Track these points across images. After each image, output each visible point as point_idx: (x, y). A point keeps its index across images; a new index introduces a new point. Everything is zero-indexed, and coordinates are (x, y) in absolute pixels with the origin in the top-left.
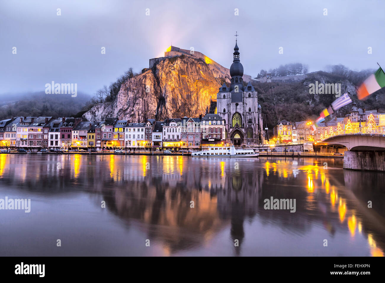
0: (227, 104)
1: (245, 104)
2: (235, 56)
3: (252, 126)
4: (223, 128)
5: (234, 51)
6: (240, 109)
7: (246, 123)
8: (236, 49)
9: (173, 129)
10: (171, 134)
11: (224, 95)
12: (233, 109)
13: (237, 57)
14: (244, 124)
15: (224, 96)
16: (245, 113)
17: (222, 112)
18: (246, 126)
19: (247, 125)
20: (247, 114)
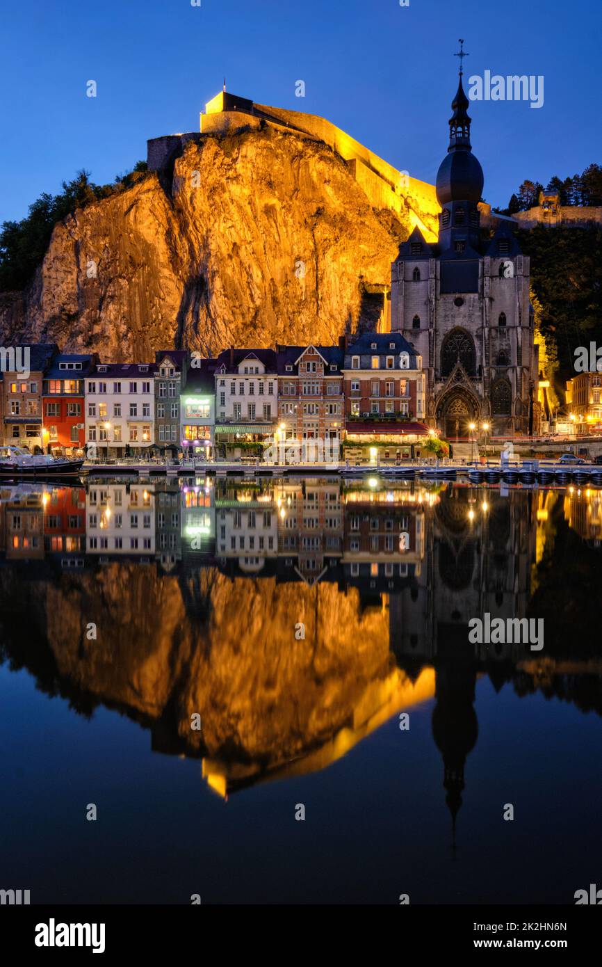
0: (425, 299)
1: (487, 300)
2: (453, 129)
3: (510, 374)
4: (420, 380)
5: (450, 114)
6: (470, 316)
7: (488, 363)
8: (460, 104)
9: (252, 384)
10: (245, 401)
11: (416, 269)
12: (446, 316)
13: (456, 132)
14: (481, 367)
15: (414, 274)
16: (486, 330)
17: (410, 326)
18: (489, 374)
19: (493, 373)
20: (493, 333)
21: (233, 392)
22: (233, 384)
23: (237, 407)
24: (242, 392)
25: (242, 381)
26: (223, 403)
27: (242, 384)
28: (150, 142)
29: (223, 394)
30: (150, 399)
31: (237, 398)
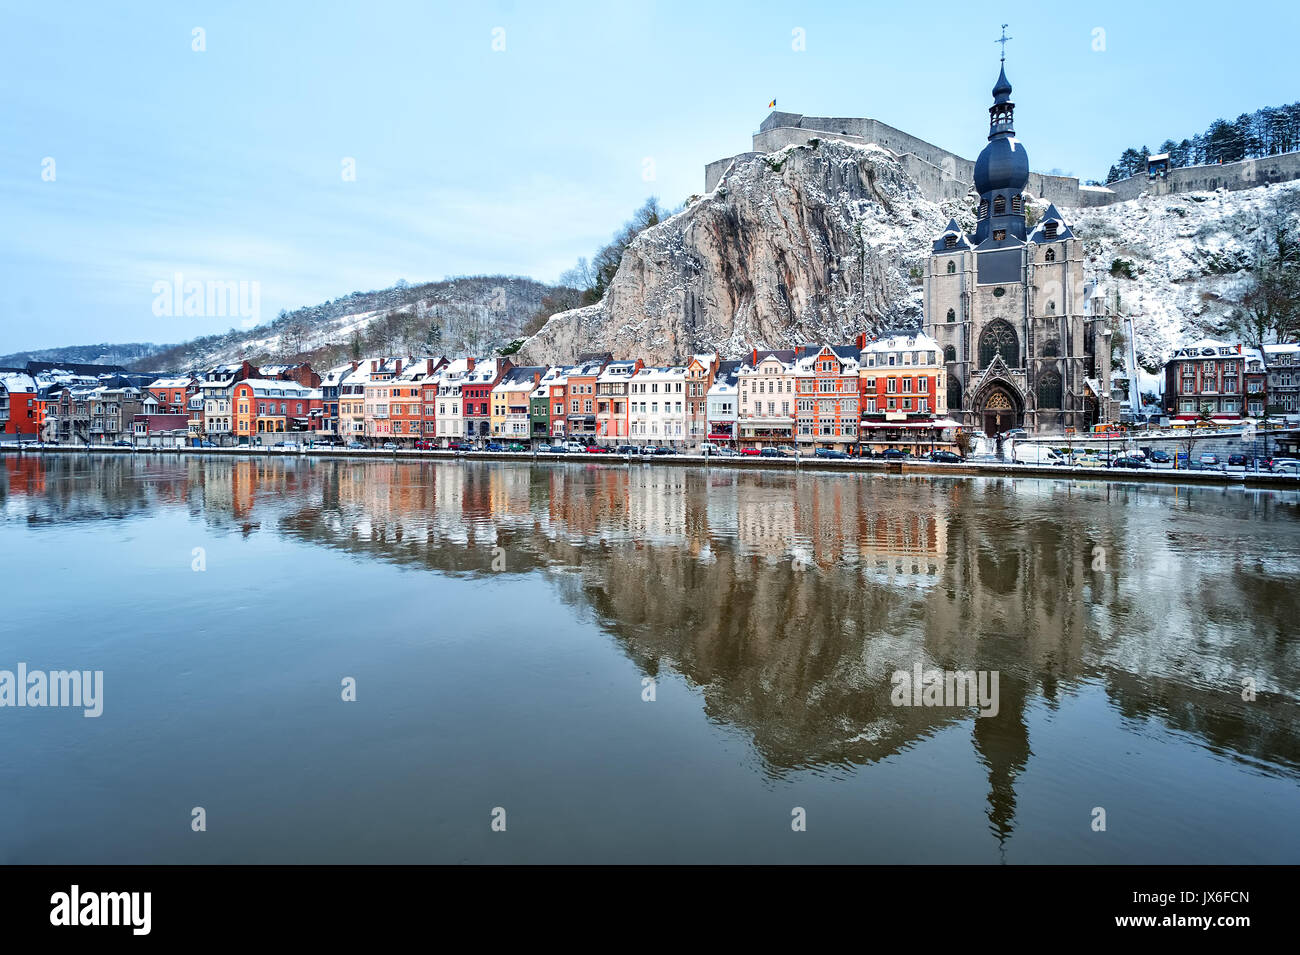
0: (960, 293)
1: (1030, 289)
2: (995, 116)
3: (1059, 365)
4: (939, 376)
5: (991, 102)
6: (1011, 306)
7: (1032, 355)
8: (1002, 90)
9: (771, 383)
10: (763, 398)
11: (951, 262)
12: (984, 308)
13: (1006, 118)
14: (1024, 358)
15: (949, 267)
16: (1030, 320)
17: (943, 320)
18: (1033, 364)
19: (1039, 365)
20: (1039, 323)
21: (754, 391)
22: (754, 383)
23: (759, 405)
24: (762, 390)
25: (762, 380)
26: (745, 400)
27: (762, 383)
28: (708, 167)
29: (745, 392)
30: (681, 397)
31: (758, 397)
